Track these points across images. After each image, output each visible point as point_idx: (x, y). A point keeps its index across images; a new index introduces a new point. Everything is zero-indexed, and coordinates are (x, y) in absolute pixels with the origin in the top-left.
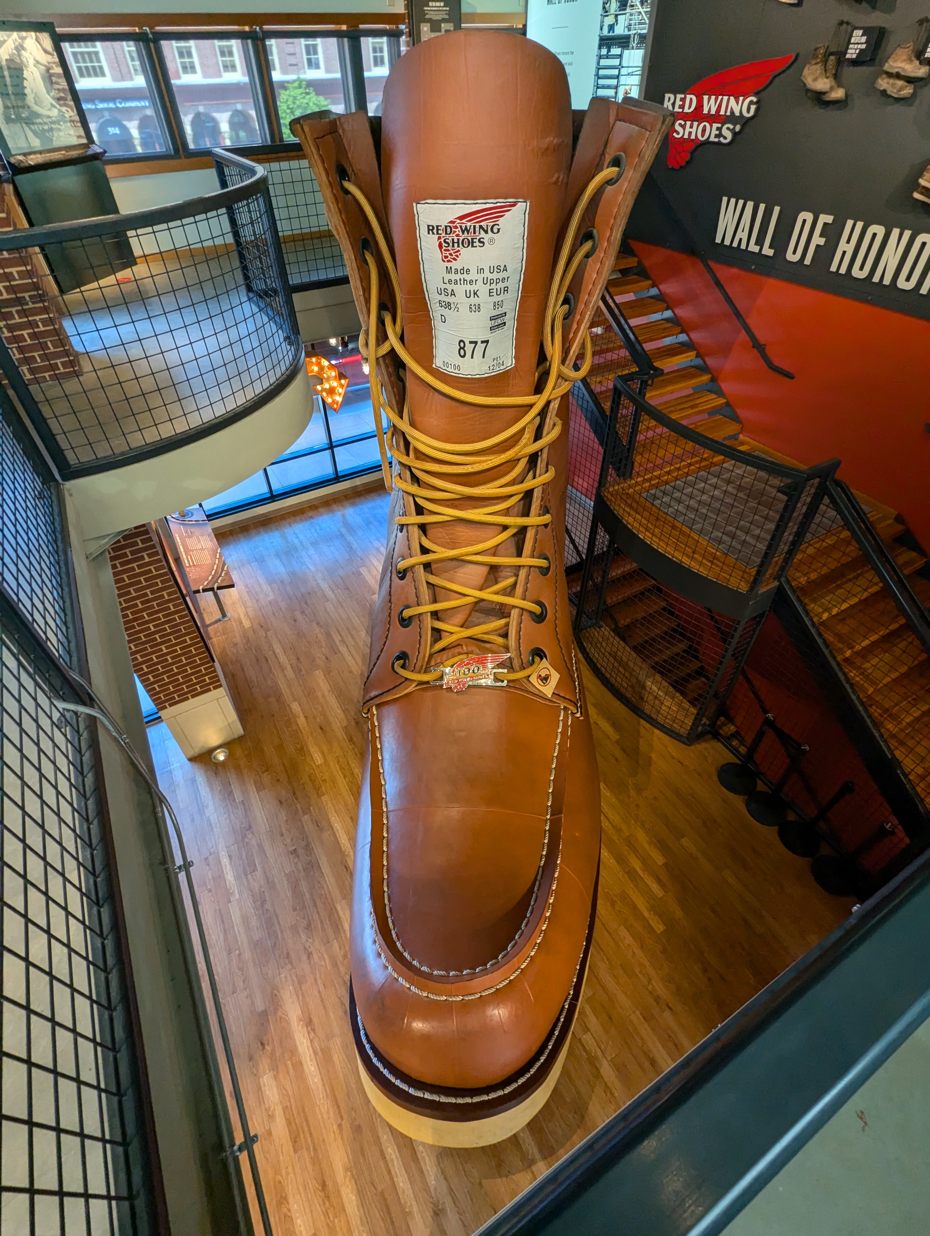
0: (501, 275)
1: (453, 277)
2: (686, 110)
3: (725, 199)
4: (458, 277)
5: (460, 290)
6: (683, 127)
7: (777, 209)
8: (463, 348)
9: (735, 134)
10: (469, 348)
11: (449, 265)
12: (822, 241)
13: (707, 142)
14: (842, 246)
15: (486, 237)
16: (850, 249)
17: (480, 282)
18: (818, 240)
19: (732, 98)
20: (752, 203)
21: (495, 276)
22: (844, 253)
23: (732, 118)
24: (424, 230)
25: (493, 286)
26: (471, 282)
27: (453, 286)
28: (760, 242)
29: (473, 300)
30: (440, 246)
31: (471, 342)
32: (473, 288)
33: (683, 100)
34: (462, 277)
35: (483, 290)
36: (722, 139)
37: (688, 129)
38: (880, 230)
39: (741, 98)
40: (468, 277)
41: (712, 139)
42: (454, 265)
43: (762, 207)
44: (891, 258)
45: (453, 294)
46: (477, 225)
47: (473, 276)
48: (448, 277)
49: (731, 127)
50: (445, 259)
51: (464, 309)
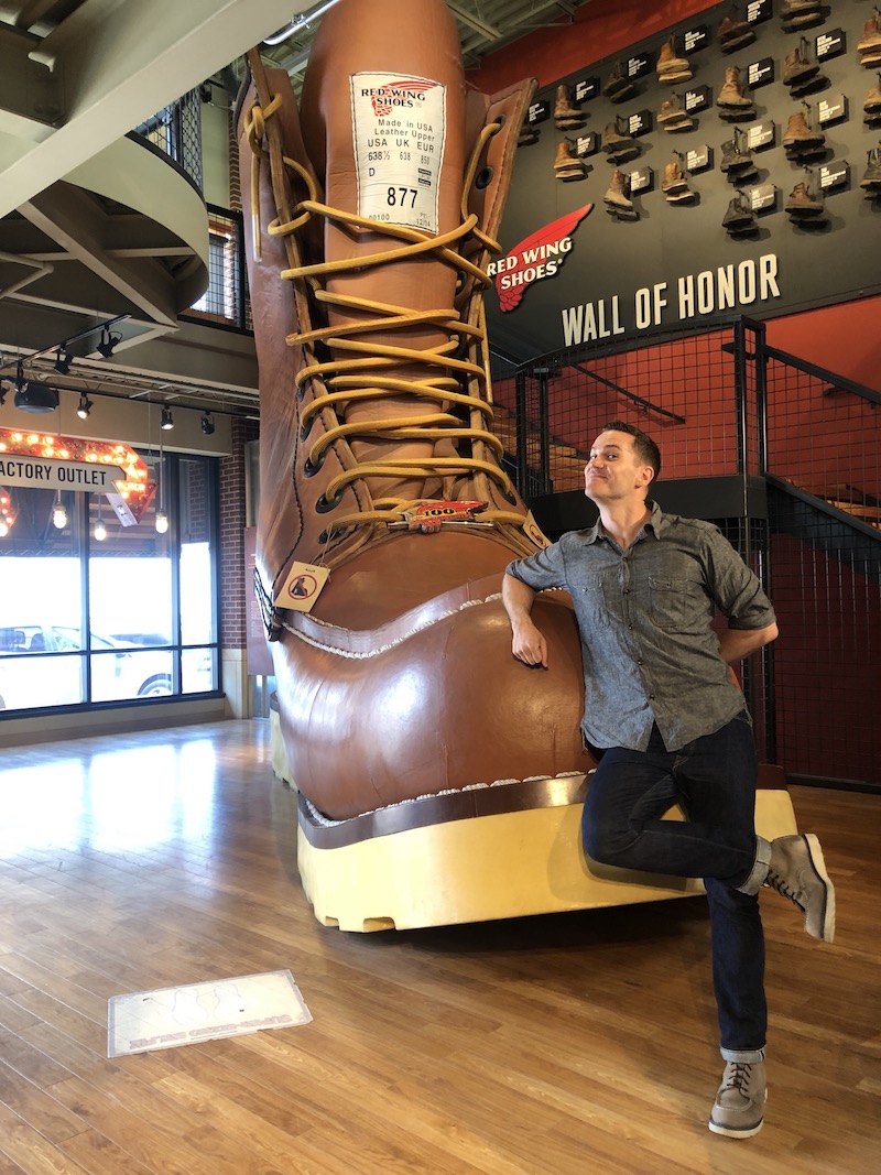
0: (428, 133)
1: (385, 128)
2: (509, 267)
3: (565, 312)
4: (390, 128)
5: (391, 139)
6: (510, 280)
7: (615, 299)
8: (393, 196)
9: (559, 266)
10: (398, 195)
11: (381, 118)
12: (664, 303)
13: (536, 281)
14: (682, 297)
15: (414, 101)
16: (690, 297)
17: (410, 133)
18: (659, 303)
19: (548, 246)
20: (591, 304)
21: (422, 132)
22: (686, 302)
23: (553, 257)
24: (358, 93)
25: (421, 140)
26: (402, 132)
27: (385, 136)
28: (609, 326)
29: (403, 148)
30: (374, 104)
31: (401, 189)
32: (404, 138)
33: (505, 263)
34: (393, 128)
35: (413, 142)
36: (548, 274)
37: (514, 279)
38: (709, 275)
39: (556, 243)
40: (399, 129)
41: (539, 276)
42: (386, 118)
43: (601, 303)
44: (726, 287)
45: (385, 143)
46: (406, 92)
47: (403, 127)
48: (379, 128)
49: (554, 262)
50: (378, 113)
51: (395, 157)
